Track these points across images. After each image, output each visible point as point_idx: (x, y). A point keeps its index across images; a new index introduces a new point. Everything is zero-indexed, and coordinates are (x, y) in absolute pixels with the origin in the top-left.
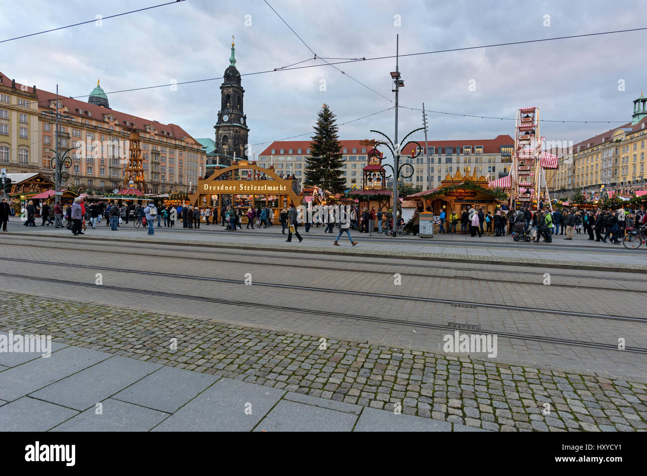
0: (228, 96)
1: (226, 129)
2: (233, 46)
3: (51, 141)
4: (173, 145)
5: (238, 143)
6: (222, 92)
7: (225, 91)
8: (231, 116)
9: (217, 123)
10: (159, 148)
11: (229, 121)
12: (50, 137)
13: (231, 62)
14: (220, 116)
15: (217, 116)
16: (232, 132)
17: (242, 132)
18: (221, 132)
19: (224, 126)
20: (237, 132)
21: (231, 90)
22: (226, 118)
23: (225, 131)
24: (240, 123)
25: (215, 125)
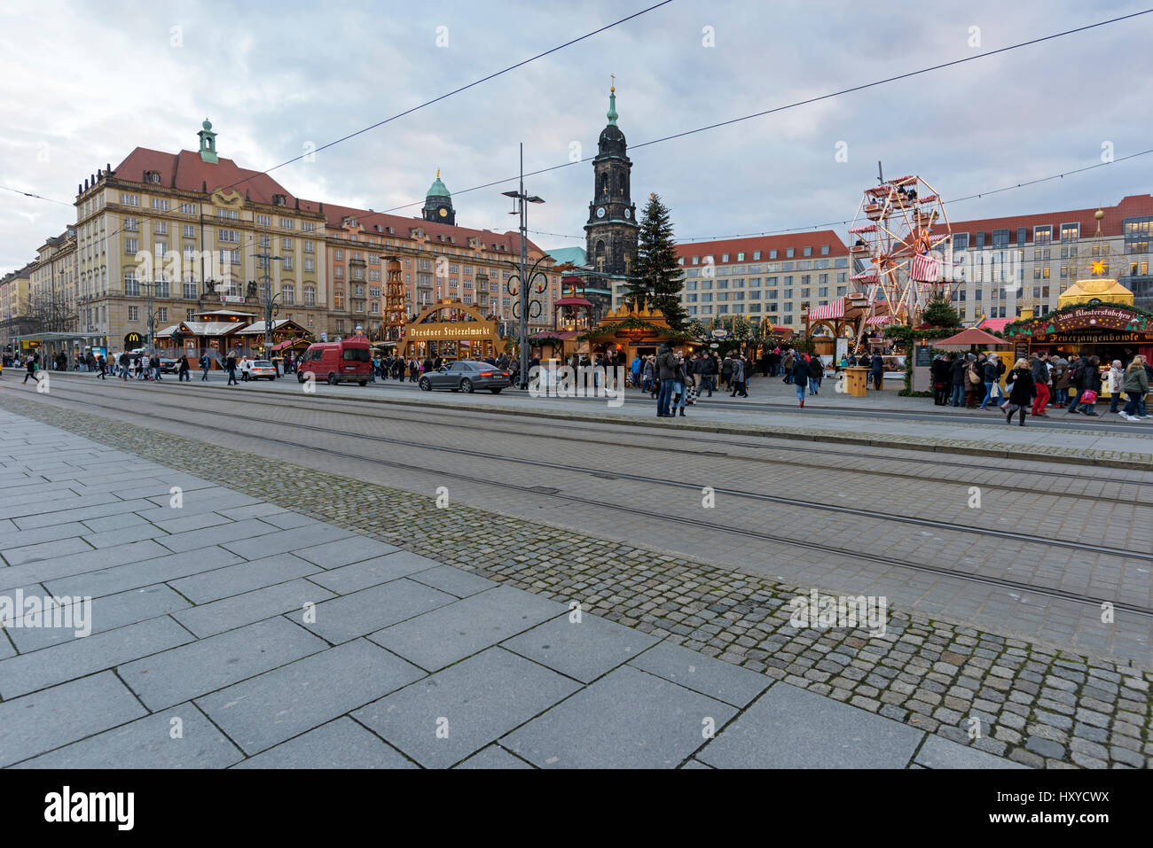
0: (605, 176)
1: (601, 229)
2: (613, 91)
3: (344, 272)
4: (509, 264)
5: (620, 251)
6: (596, 171)
7: (600, 168)
8: (608, 207)
9: (588, 222)
10: (488, 271)
11: (607, 216)
12: (342, 267)
13: (610, 118)
14: (593, 209)
15: (589, 210)
16: (610, 234)
17: (627, 233)
18: (593, 235)
19: (598, 226)
20: (618, 233)
21: (608, 165)
22: (601, 212)
23: (600, 233)
24: (624, 218)
25: (586, 224)
